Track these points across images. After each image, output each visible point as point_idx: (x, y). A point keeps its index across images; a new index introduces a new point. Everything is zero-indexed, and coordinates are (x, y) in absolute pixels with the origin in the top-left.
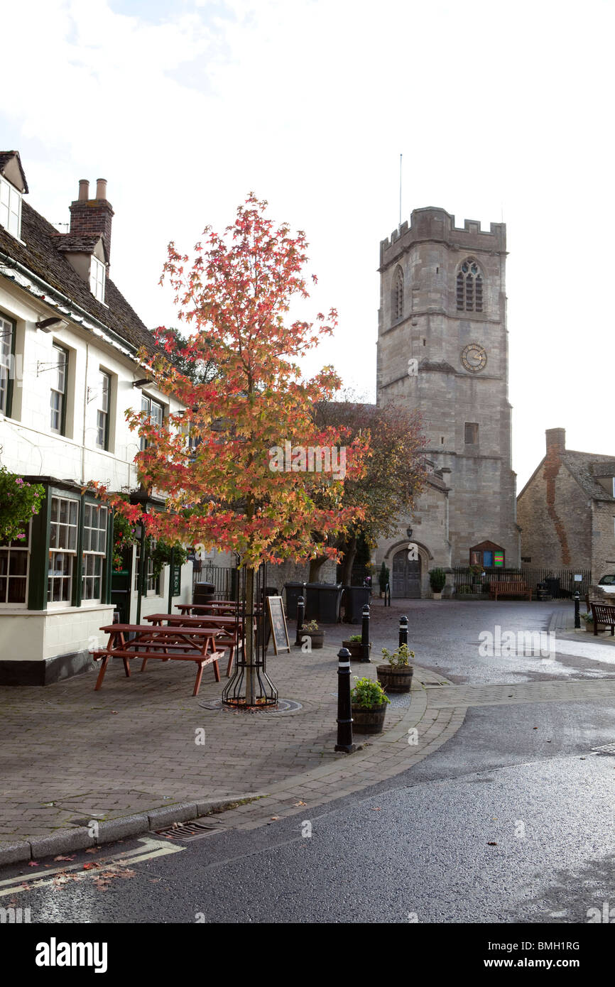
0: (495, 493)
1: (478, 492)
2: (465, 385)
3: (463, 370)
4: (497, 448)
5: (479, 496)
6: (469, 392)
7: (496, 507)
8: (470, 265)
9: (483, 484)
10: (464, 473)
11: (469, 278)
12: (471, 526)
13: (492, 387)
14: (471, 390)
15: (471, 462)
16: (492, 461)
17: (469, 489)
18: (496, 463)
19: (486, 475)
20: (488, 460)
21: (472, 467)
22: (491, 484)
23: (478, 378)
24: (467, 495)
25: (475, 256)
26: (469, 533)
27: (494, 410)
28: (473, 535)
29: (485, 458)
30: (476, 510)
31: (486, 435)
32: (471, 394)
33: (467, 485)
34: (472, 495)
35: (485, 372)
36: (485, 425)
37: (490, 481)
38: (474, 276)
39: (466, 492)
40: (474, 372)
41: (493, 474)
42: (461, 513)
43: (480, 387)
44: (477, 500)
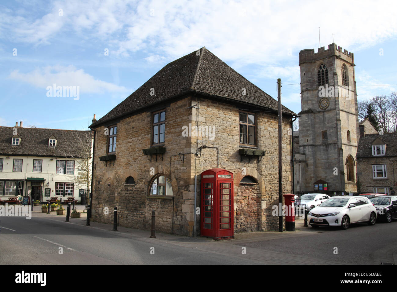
0: (335, 158)
1: (328, 159)
2: (320, 116)
3: (320, 110)
4: (335, 139)
5: (328, 161)
6: (322, 118)
7: (336, 165)
8: (322, 66)
9: (330, 155)
10: (322, 152)
11: (323, 71)
12: (326, 173)
13: (332, 114)
14: (323, 117)
15: (325, 147)
16: (333, 145)
17: (324, 158)
18: (335, 145)
19: (331, 152)
20: (332, 145)
21: (325, 149)
22: (333, 155)
23: (326, 111)
24: (324, 161)
25: (323, 62)
26: (325, 177)
27: (333, 123)
28: (327, 177)
29: (330, 144)
30: (327, 166)
31: (331, 134)
32: (323, 119)
33: (324, 157)
34: (325, 160)
35: (329, 108)
36: (330, 130)
37: (333, 154)
38: (324, 70)
39: (323, 160)
40: (324, 109)
41: (334, 151)
42: (322, 168)
43: (327, 115)
44: (328, 162)
